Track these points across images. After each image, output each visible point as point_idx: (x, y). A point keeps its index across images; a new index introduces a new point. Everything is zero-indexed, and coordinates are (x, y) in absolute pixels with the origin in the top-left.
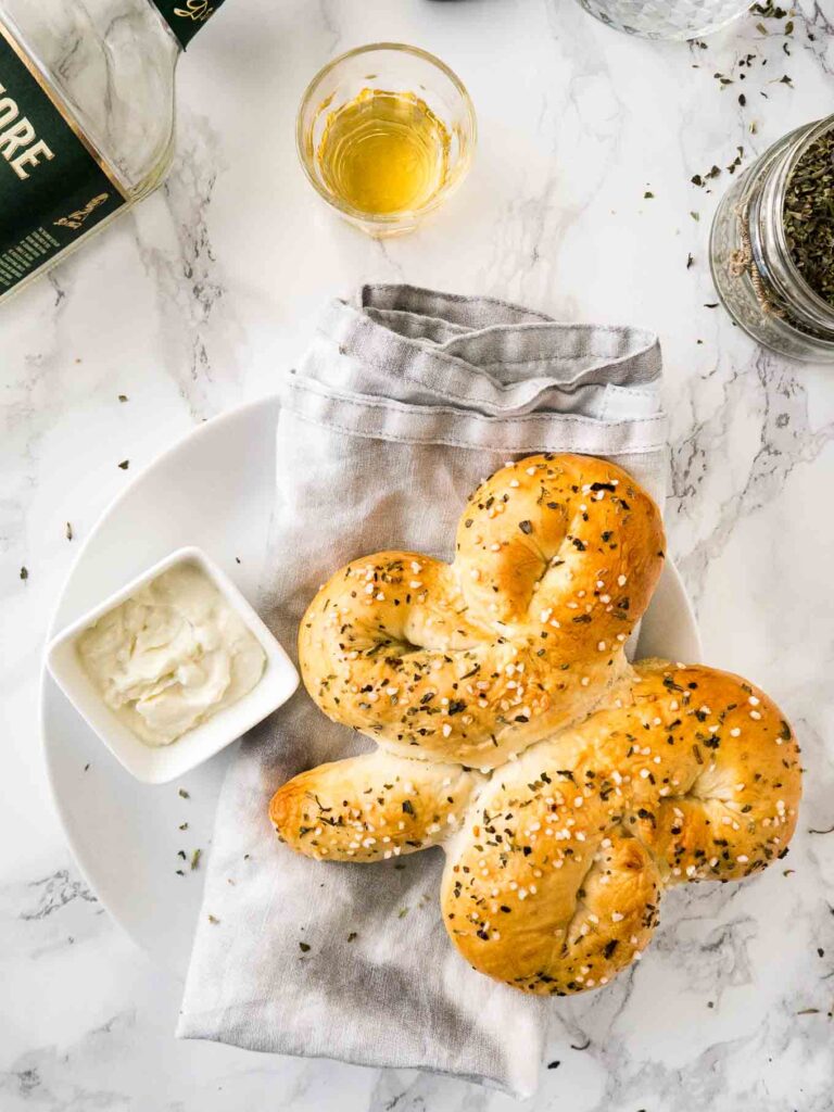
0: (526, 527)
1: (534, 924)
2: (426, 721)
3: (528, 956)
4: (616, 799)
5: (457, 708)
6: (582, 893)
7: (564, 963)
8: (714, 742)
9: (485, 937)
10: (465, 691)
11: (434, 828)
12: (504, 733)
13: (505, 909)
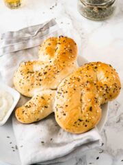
0: (49, 44)
1: (73, 107)
2: (40, 78)
3: (75, 115)
4: (81, 81)
5: (45, 73)
6: (81, 100)
7: (83, 115)
8: (96, 68)
9: (65, 115)
10: (46, 70)
11: (49, 101)
12: (56, 76)
13: (67, 106)
